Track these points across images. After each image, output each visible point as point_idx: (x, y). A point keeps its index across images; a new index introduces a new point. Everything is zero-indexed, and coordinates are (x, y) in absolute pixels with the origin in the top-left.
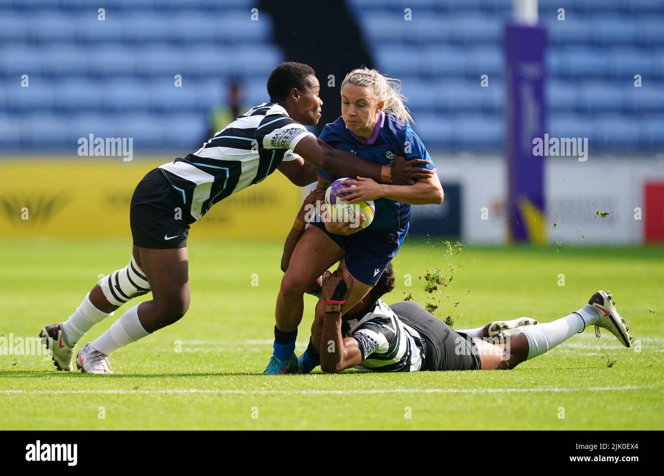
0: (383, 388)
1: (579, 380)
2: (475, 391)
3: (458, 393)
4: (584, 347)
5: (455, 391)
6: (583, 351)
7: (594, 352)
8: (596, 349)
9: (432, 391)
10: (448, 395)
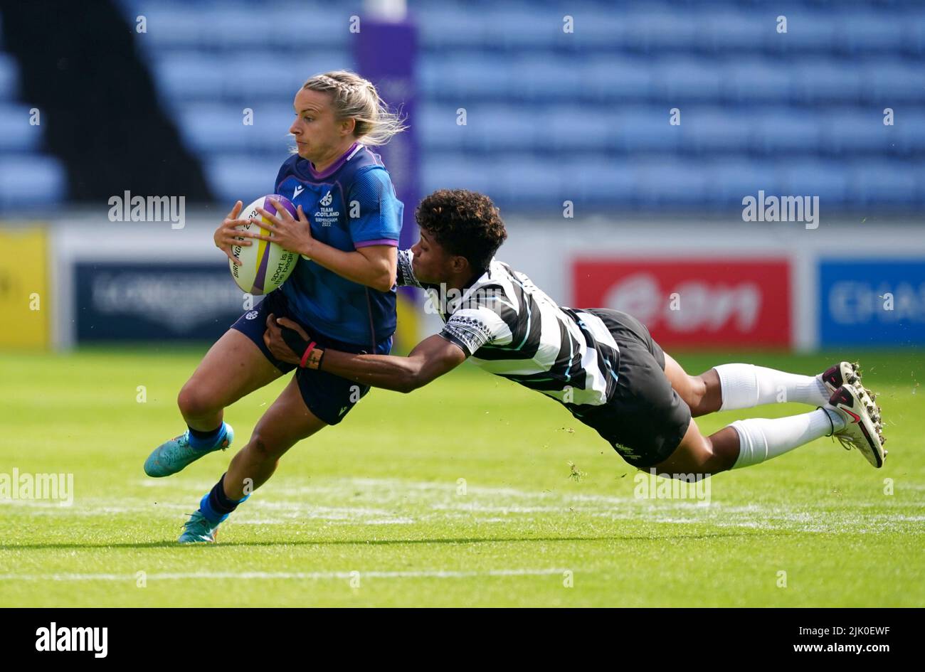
0: (177, 570)
1: (475, 559)
2: (316, 575)
3: (291, 579)
4: (483, 509)
5: (287, 576)
6: (482, 514)
7: (498, 516)
8: (502, 512)
9: (250, 575)
10: (275, 581)
